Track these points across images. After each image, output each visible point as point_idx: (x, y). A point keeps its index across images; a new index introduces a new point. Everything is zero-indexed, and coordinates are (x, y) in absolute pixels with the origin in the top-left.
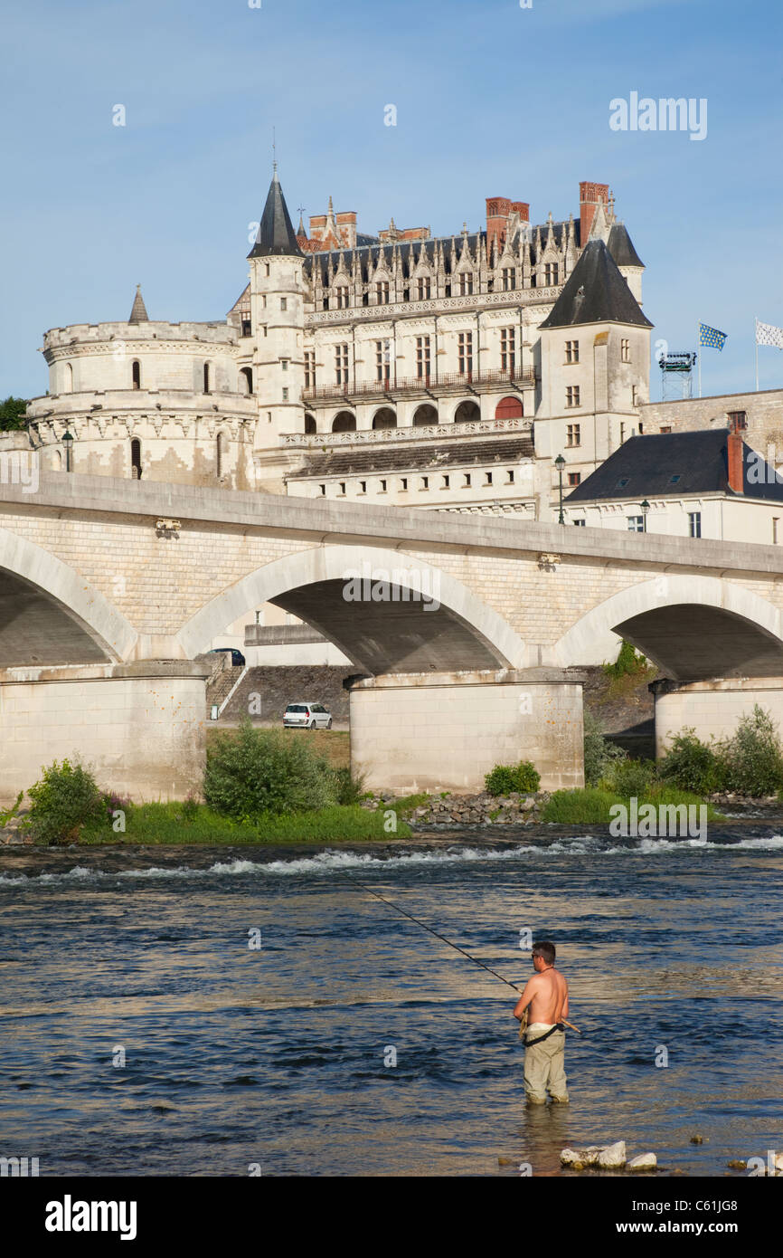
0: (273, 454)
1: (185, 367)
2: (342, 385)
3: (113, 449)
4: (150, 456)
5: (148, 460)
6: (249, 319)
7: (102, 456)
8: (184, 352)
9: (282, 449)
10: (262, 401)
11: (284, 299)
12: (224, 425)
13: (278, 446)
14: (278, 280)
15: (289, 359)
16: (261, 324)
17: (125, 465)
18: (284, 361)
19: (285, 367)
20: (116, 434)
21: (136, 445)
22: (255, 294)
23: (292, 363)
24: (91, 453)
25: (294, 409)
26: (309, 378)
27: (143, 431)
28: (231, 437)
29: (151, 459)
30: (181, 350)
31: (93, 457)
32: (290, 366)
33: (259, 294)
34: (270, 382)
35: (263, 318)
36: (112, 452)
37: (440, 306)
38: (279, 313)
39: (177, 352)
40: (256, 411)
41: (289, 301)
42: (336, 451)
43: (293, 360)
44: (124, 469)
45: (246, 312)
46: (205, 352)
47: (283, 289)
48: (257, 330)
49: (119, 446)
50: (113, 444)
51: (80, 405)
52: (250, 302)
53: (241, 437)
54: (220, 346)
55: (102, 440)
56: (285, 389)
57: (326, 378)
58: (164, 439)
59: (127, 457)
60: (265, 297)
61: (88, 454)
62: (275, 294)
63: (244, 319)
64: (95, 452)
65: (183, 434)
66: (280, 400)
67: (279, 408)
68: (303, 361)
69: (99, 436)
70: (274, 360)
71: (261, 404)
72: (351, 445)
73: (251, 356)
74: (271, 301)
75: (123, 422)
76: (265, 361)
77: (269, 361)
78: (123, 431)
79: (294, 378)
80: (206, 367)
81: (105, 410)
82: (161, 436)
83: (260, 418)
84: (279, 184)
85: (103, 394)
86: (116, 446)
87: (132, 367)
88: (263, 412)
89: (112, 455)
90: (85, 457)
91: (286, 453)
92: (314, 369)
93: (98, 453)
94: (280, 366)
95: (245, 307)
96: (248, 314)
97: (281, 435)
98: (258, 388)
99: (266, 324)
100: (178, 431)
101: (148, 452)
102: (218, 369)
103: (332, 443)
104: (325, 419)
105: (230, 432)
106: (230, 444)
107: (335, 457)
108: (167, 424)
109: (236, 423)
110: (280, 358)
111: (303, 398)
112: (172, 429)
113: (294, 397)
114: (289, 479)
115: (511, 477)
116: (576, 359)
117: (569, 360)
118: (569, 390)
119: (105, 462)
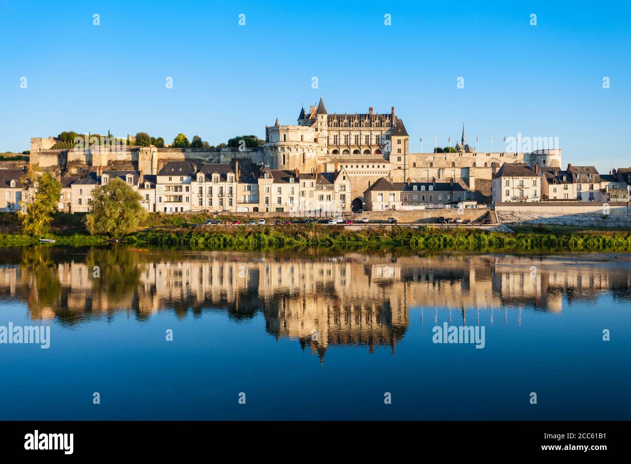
2: (336, 143)
10: (320, 146)
18: (326, 137)
20: (300, 151)
21: (304, 154)
27: (306, 151)
31: (295, 156)
32: (326, 139)
35: (321, 127)
38: (325, 127)
48: (319, 130)
50: (300, 153)
57: (332, 142)
63: (316, 127)
66: (324, 146)
69: (296, 151)
73: (318, 136)
75: (302, 149)
76: (321, 137)
81: (299, 145)
88: (320, 148)
91: (327, 158)
92: (329, 139)
95: (316, 125)
98: (319, 143)
104: (331, 151)
115: (384, 166)
116: (400, 143)
117: (398, 143)
118: (398, 149)
119: (298, 157)
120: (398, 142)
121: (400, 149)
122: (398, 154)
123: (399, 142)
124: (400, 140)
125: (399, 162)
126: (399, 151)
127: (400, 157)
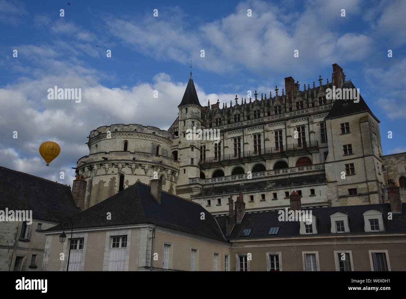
0: (186, 187)
1: (149, 146)
2: (218, 158)
3: (111, 179)
4: (129, 183)
5: (127, 185)
6: (177, 130)
7: (105, 182)
8: (148, 139)
9: (190, 185)
10: (182, 164)
11: (193, 122)
12: (164, 172)
13: (188, 183)
14: (191, 114)
15: (195, 146)
16: (182, 132)
17: (116, 186)
18: (192, 147)
19: (193, 150)
20: (113, 172)
21: (122, 177)
22: (181, 120)
23: (196, 148)
24: (100, 181)
25: (196, 168)
26: (203, 156)
27: (126, 170)
28: (167, 178)
29: (128, 184)
30: (147, 138)
32: (195, 150)
33: (182, 120)
34: (185, 156)
35: (184, 130)
36: (110, 180)
37: (266, 120)
39: (145, 139)
40: (178, 168)
41: (196, 123)
42: (215, 186)
43: (196, 147)
44: (115, 188)
45: (176, 128)
46: (157, 140)
47: (193, 118)
48: (181, 135)
49: (114, 177)
51: (97, 159)
52: (178, 124)
53: (171, 179)
54: (164, 140)
55: (106, 174)
56: (192, 159)
57: (210, 155)
58: (136, 175)
59: (117, 183)
60: (185, 122)
61: (99, 181)
62: (189, 120)
63: (175, 131)
64: (102, 181)
65: (144, 174)
66: (190, 163)
67: (189, 167)
68: (200, 149)
69: (104, 173)
70: (187, 147)
71: (181, 166)
72: (223, 183)
73: (178, 145)
74: (188, 122)
75: (117, 167)
76: (184, 147)
77: (186, 147)
78: (116, 171)
79: (196, 154)
80: (158, 148)
81: (109, 160)
82: (135, 173)
83: (180, 172)
84: (192, 80)
85: (109, 153)
86: (112, 178)
87: (124, 144)
88: (182, 169)
89: (110, 182)
90: (97, 183)
91: (192, 186)
92: (205, 152)
93: (103, 181)
94: (190, 149)
95: (176, 126)
96: (177, 129)
97: (190, 179)
98: (180, 159)
99: (185, 132)
100: (142, 172)
101: (127, 181)
102: (163, 149)
103: (213, 182)
104: (209, 174)
105: (167, 175)
106: (166, 181)
107: (215, 188)
108: (138, 168)
109: (169, 172)
110: (190, 146)
111: (199, 164)
112: (140, 171)
113: (196, 162)
114: (192, 198)
115: (313, 192)
116: (348, 132)
117: (343, 133)
118: (345, 146)
119: (106, 185)
120: (343, 129)
121: (350, 146)
122: (347, 157)
123: (345, 129)
124: (347, 124)
125: (351, 179)
126: (348, 149)
127: (352, 165)
